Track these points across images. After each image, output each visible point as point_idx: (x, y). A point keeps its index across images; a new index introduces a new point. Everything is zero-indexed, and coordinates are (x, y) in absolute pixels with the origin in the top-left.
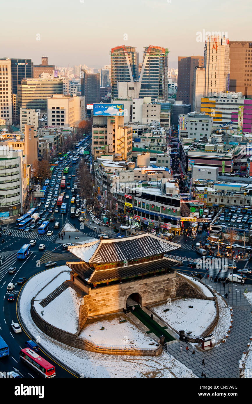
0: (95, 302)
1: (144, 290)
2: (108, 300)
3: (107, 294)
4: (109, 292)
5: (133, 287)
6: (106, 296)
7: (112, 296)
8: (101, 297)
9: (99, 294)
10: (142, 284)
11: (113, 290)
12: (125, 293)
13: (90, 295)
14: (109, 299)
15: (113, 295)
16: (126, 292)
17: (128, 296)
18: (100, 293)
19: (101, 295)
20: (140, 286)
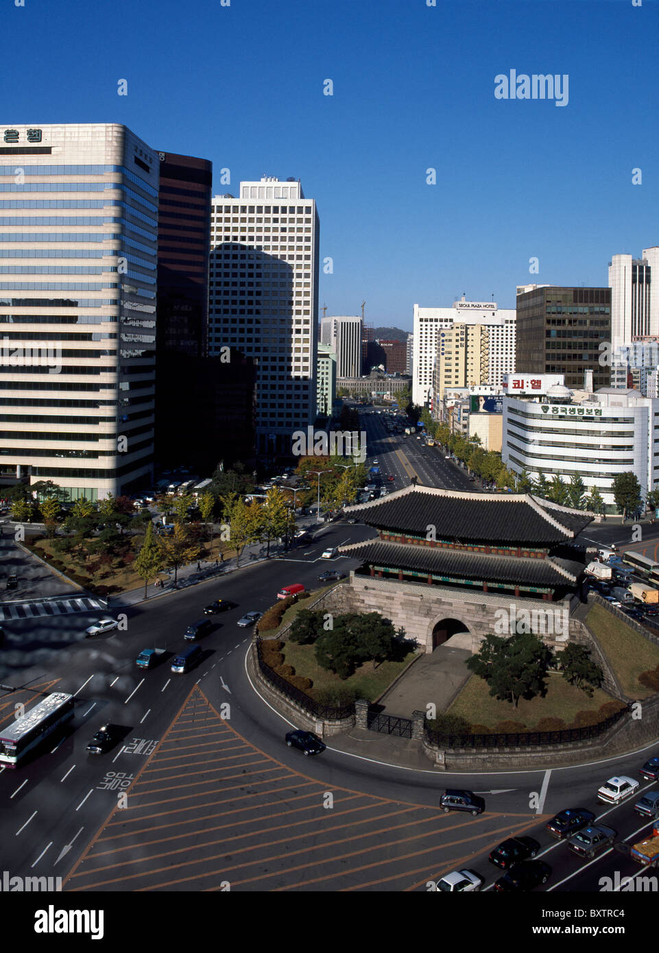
0: (362, 605)
1: (479, 620)
2: (391, 613)
3: (388, 598)
4: (393, 595)
5: (451, 604)
6: (386, 601)
7: (400, 607)
8: (375, 599)
9: (372, 591)
10: (473, 604)
11: (402, 593)
12: (430, 610)
13: (351, 585)
14: (393, 611)
15: (401, 604)
16: (433, 609)
17: (437, 621)
18: (374, 589)
19: (375, 596)
20: (468, 607)
